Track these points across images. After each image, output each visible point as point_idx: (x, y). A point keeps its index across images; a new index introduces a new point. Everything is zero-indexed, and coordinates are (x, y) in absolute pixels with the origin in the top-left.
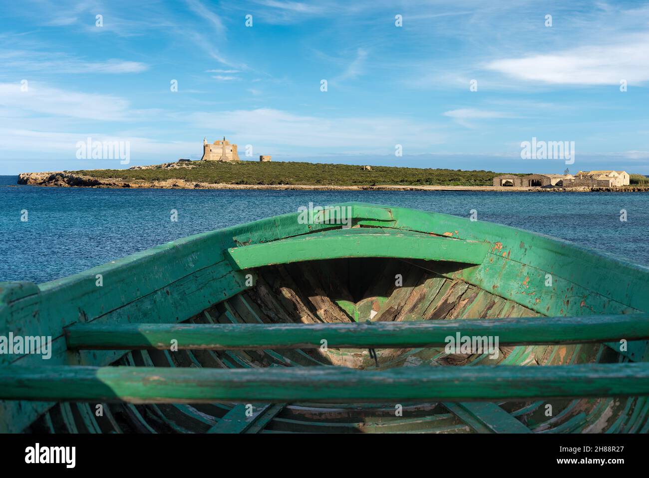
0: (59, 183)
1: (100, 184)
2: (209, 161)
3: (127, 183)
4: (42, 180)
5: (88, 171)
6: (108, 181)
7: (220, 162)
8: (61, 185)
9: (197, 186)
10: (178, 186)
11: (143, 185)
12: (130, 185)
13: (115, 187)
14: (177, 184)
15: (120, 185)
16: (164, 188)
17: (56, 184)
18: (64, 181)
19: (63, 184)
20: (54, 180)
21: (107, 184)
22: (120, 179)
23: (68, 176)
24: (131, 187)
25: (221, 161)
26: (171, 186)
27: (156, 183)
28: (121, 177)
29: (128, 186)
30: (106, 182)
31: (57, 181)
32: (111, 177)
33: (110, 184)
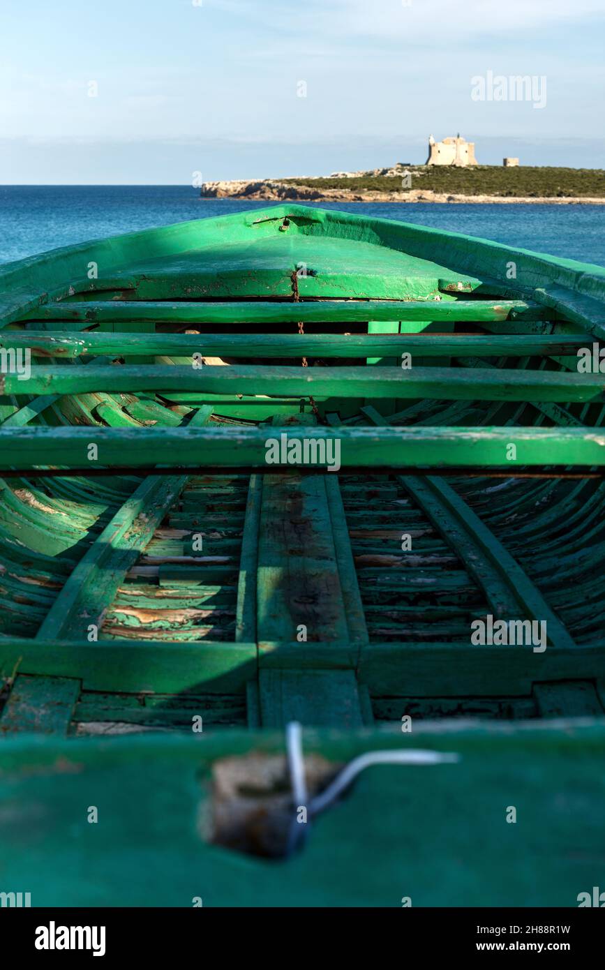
0: (267, 195)
1: (322, 196)
2: (439, 167)
3: (358, 196)
4: (235, 191)
5: (303, 180)
6: (332, 192)
7: (453, 168)
8: (269, 198)
9: (450, 198)
10: (425, 199)
11: (378, 197)
12: (363, 197)
13: (343, 201)
14: (423, 196)
15: (349, 198)
16: (407, 201)
17: (262, 197)
18: (272, 192)
19: (272, 196)
20: (259, 192)
21: (332, 197)
22: (347, 190)
23: (277, 187)
24: (364, 200)
25: (454, 166)
26: (415, 200)
27: (396, 195)
28: (348, 188)
29: (360, 199)
30: (331, 194)
31: (264, 192)
32: (335, 188)
33: (335, 197)
